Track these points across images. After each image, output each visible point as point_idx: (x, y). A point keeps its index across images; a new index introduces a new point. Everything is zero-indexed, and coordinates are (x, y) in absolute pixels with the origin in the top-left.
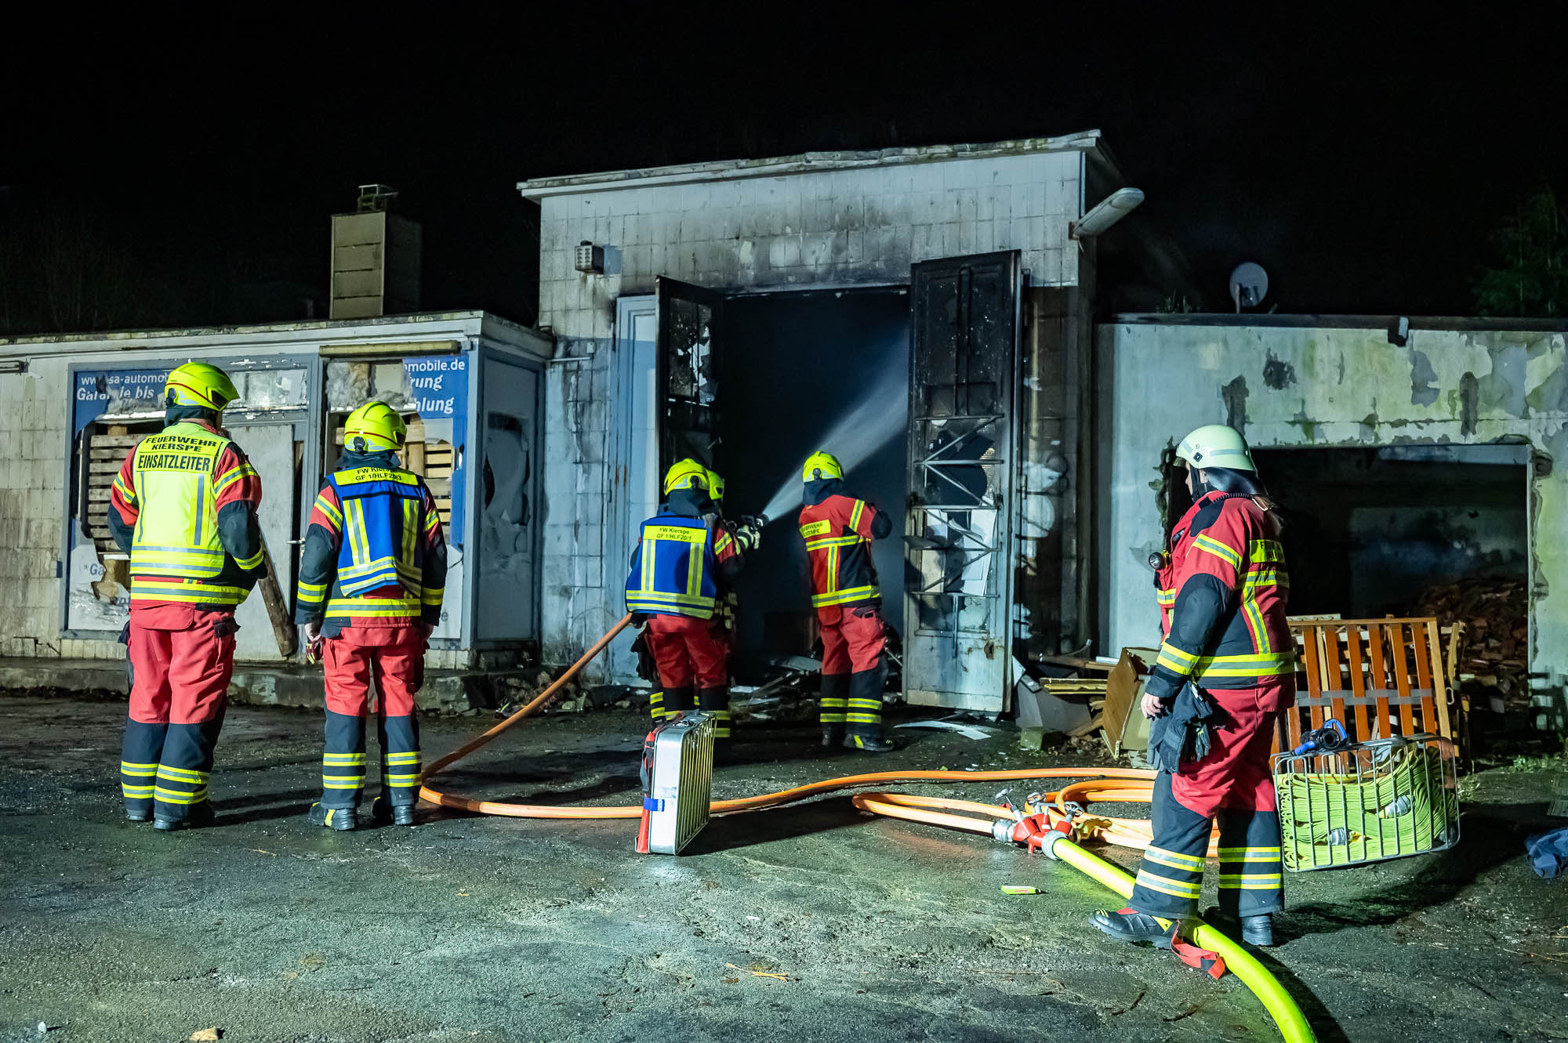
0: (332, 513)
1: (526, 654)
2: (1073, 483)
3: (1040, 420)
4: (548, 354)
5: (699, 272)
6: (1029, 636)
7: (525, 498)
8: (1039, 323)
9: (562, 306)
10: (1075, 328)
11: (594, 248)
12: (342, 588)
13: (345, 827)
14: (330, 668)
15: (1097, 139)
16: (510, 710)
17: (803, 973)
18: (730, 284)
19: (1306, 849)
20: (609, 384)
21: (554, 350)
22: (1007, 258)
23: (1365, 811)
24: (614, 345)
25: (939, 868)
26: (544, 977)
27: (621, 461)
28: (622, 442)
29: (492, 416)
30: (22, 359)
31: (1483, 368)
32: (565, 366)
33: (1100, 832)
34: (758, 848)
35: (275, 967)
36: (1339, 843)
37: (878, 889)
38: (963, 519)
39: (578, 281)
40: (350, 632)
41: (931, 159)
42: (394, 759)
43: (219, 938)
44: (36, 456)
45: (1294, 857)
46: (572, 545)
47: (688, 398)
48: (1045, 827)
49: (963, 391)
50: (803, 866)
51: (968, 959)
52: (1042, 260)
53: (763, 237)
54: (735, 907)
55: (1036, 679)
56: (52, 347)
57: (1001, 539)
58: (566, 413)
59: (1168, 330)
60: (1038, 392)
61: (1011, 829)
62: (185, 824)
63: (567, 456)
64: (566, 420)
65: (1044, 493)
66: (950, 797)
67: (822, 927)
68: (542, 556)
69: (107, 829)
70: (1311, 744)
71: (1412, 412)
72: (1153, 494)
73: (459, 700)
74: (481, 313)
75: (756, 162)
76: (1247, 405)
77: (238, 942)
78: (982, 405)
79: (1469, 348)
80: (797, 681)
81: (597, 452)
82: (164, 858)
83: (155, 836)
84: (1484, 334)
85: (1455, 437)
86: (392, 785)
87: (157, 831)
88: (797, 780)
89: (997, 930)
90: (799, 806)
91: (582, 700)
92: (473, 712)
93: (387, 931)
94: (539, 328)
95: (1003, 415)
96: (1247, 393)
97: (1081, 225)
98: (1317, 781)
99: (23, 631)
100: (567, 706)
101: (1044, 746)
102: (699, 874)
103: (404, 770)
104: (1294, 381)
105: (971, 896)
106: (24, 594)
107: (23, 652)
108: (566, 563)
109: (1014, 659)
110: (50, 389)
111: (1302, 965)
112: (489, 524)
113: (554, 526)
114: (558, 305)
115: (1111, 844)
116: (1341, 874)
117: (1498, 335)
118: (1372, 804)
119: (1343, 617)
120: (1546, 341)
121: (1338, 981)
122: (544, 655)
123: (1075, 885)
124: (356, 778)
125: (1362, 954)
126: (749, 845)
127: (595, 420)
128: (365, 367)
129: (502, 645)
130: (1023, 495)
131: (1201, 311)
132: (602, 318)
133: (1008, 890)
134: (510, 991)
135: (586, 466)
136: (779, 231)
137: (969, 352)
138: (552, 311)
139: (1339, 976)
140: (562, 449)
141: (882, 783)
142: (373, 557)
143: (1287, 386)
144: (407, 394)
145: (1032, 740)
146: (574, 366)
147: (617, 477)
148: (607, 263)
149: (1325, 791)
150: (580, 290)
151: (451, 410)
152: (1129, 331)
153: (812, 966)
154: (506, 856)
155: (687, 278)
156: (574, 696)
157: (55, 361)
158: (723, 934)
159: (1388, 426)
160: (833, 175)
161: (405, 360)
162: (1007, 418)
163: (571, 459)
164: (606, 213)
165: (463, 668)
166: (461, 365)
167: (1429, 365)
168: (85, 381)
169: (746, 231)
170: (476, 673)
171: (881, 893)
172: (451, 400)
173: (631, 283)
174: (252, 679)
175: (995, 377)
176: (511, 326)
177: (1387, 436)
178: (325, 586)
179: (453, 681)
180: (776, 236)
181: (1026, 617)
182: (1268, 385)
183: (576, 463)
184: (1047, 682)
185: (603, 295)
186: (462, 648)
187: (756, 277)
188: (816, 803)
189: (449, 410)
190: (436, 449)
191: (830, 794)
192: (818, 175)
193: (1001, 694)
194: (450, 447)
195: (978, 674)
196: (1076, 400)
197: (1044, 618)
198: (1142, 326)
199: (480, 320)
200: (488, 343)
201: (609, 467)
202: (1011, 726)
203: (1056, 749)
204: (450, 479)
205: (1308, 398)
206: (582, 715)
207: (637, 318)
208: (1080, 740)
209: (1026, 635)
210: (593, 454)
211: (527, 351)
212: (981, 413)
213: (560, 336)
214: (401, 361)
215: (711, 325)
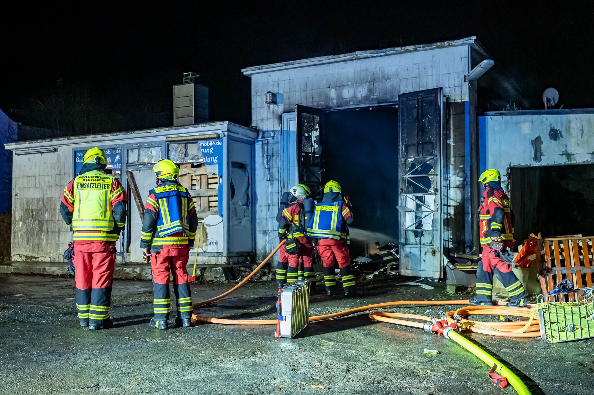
0: (155, 204)
1: (248, 258)
2: (469, 183)
3: (454, 157)
4: (256, 137)
5: (314, 102)
6: (452, 246)
7: (248, 195)
8: (453, 117)
9: (261, 118)
10: (468, 119)
11: (273, 94)
12: (160, 234)
13: (163, 328)
14: (154, 265)
15: (475, 40)
16: (241, 280)
17: (333, 386)
18: (327, 106)
19: (555, 334)
20: (280, 148)
21: (258, 136)
22: (437, 91)
23: (581, 317)
24: (281, 133)
25: (399, 343)
26: (226, 387)
27: (285, 179)
28: (286, 172)
29: (232, 163)
30: (55, 147)
32: (262, 142)
33: (470, 327)
34: (326, 335)
35: (122, 383)
36: (570, 331)
37: (372, 351)
38: (421, 199)
39: (267, 108)
40: (163, 251)
41: (406, 52)
42: (181, 301)
43: (103, 372)
44: (61, 184)
45: (551, 337)
46: (267, 215)
47: (310, 153)
48: (445, 325)
49: (420, 146)
50: (343, 342)
51: (402, 380)
52: (453, 91)
53: (339, 86)
54: (311, 359)
55: (453, 264)
56: (66, 142)
57: (437, 207)
58: (263, 161)
59: (508, 118)
60: (453, 145)
61: (431, 326)
62: (101, 327)
63: (264, 178)
64: (263, 164)
65: (457, 187)
66: (412, 313)
67: (344, 367)
68: (255, 218)
69: (71, 329)
70: (557, 290)
73: (221, 277)
74: (227, 122)
75: (336, 56)
76: (542, 148)
77: (110, 373)
78: (428, 151)
80: (357, 267)
81: (276, 176)
82: (90, 341)
83: (89, 332)
86: (181, 311)
87: (90, 330)
88: (349, 307)
89: (417, 368)
90: (348, 318)
91: (270, 276)
92: (227, 281)
93: (169, 369)
94: (252, 127)
95: (437, 156)
96: (542, 143)
97: (469, 76)
98: (560, 305)
99: (58, 252)
100: (265, 278)
101: (456, 292)
102: (299, 346)
103: (185, 305)
104: (562, 137)
105: (410, 354)
106: (58, 238)
107: (59, 261)
108: (265, 220)
109: (444, 256)
110: (66, 158)
111: (544, 382)
112: (233, 206)
113: (260, 206)
114: (259, 118)
115: (474, 332)
116: (571, 344)
118: (584, 314)
119: (583, 236)
121: (557, 389)
122: (257, 258)
123: (456, 349)
124: (166, 309)
125: (571, 377)
126: (323, 334)
127: (275, 163)
128: (183, 145)
129: (240, 255)
130: (448, 188)
131: (522, 110)
132: (276, 122)
133: (426, 351)
134: (211, 393)
135: (272, 182)
136: (346, 84)
137: (422, 130)
138: (257, 120)
139: (559, 387)
140: (262, 176)
141: (384, 307)
142: (172, 221)
143: (559, 139)
144: (200, 155)
145: (451, 289)
146: (266, 142)
147: (284, 186)
148: (278, 100)
149: (563, 309)
150: (268, 111)
151: (217, 161)
152: (491, 118)
153: (337, 383)
154: (224, 339)
155: (309, 105)
156: (267, 274)
157: (67, 147)
158: (304, 370)
160: (367, 60)
161: (199, 142)
162: (438, 157)
163: (266, 179)
164: (277, 80)
165: (224, 264)
166: (220, 143)
168: (78, 155)
169: (333, 85)
170: (228, 266)
171: (372, 353)
172: (217, 157)
173: (287, 107)
174: (142, 270)
175: (433, 140)
176: (240, 127)
178: (152, 233)
179: (219, 269)
180: (344, 86)
181: (451, 239)
182: (551, 139)
183: (268, 181)
184: (458, 265)
185: (277, 113)
186: (224, 256)
187: (337, 103)
188: (355, 316)
189: (216, 161)
190: (211, 177)
191: (362, 313)
192: (361, 60)
193: (439, 271)
194: (217, 176)
195: (430, 262)
196: (469, 148)
197: (458, 238)
198: (497, 117)
199: (227, 125)
200: (231, 134)
201: (281, 182)
202: (444, 283)
203: (462, 293)
204: (217, 189)
205: (568, 144)
206: (270, 282)
207: (290, 122)
208: (472, 289)
209: (451, 246)
210: (274, 177)
211: (247, 136)
212: (428, 155)
213: (260, 130)
214: (197, 142)
215: (319, 123)
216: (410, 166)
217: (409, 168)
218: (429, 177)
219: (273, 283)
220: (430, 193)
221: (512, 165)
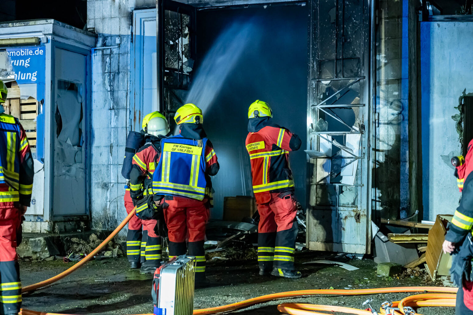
1: (82, 223)
2: (406, 118)
3: (386, 80)
4: (93, 45)
6: (381, 208)
7: (80, 131)
8: (385, 22)
9: (101, 16)
10: (407, 25)
18: (200, 1)
20: (129, 62)
21: (96, 42)
24: (132, 39)
27: (137, 108)
28: (137, 97)
29: (60, 82)
32: (103, 52)
38: (341, 140)
42: (5, 287)
46: (109, 159)
47: (176, 70)
49: (340, 63)
55: (386, 234)
57: (364, 151)
58: (104, 80)
59: (462, 25)
60: (385, 64)
63: (105, 105)
64: (104, 84)
65: (389, 123)
66: (336, 305)
68: (91, 165)
72: (454, 123)
73: (43, 251)
74: (52, 21)
78: (352, 72)
80: (244, 237)
81: (123, 103)
86: (4, 302)
88: (244, 296)
90: (246, 311)
91: (116, 250)
92: (51, 258)
94: (87, 29)
95: (364, 77)
100: (108, 254)
101: (391, 274)
103: (11, 293)
108: (106, 168)
109: (373, 223)
112: (59, 146)
113: (98, 147)
114: (98, 15)
122: (93, 224)
127: (121, 83)
129: (68, 218)
130: (376, 125)
132: (124, 23)
135: (116, 111)
137: (343, 40)
138: (94, 19)
140: (102, 102)
141: (295, 297)
144: (9, 70)
145: (383, 271)
146: (109, 52)
147: (135, 118)
150: (111, 7)
151: (36, 79)
152: (439, 25)
156: (111, 248)
161: (8, 49)
162: (367, 79)
163: (107, 107)
165: (45, 232)
166: (41, 52)
170: (53, 235)
172: (36, 73)
173: (141, 2)
175: (359, 55)
176: (70, 28)
179: (39, 240)
181: (379, 198)
183: (110, 109)
184: (392, 236)
185: (125, 9)
186: (44, 221)
188: (255, 309)
189: (34, 79)
190: (27, 102)
191: (265, 304)
193: (365, 243)
194: (35, 101)
195: (352, 231)
196: (407, 67)
197: (390, 198)
198: (448, 23)
199: (52, 25)
200: (57, 39)
201: (130, 111)
202: (371, 262)
203: (398, 276)
204: (36, 120)
206: (116, 259)
207: (145, 23)
208: (413, 270)
209: (379, 208)
210: (120, 104)
211: (80, 43)
212: (351, 77)
213: (100, 34)
214: (5, 50)
215: (189, 26)
216: (324, 91)
217: (324, 94)
218: (353, 108)
219: (121, 260)
220: (353, 131)
221: (467, 93)
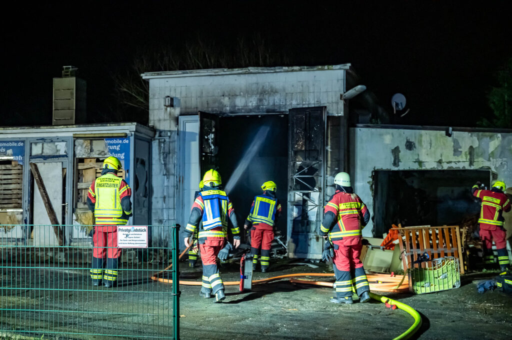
3: (331, 161)
4: (153, 136)
5: (209, 108)
7: (146, 188)
8: (330, 128)
9: (158, 118)
10: (343, 130)
11: (171, 98)
15: (350, 66)
18: (220, 112)
19: (419, 289)
20: (176, 147)
21: (155, 134)
22: (322, 109)
23: (434, 278)
24: (178, 133)
27: (181, 174)
28: (181, 168)
29: (138, 159)
31: (476, 144)
32: (159, 140)
38: (308, 195)
39: (164, 110)
41: (293, 71)
46: (163, 205)
47: (209, 153)
49: (307, 153)
52: (331, 106)
53: (233, 96)
57: (321, 202)
58: (160, 157)
59: (374, 130)
60: (331, 152)
63: (160, 172)
64: (160, 160)
68: (152, 209)
71: (453, 159)
72: (369, 186)
74: (135, 123)
75: (230, 70)
76: (400, 156)
78: (314, 157)
79: (471, 138)
81: (172, 171)
84: (476, 134)
85: (467, 167)
94: (149, 126)
96: (400, 152)
97: (345, 96)
104: (415, 148)
108: (161, 211)
113: (156, 198)
114: (156, 118)
116: (428, 295)
117: (480, 134)
119: (431, 226)
120: (495, 136)
127: (171, 160)
128: (89, 141)
131: (384, 124)
132: (173, 124)
135: (168, 176)
136: (238, 94)
137: (309, 140)
138: (154, 120)
140: (158, 171)
143: (413, 149)
144: (106, 151)
146: (163, 140)
147: (180, 181)
148: (175, 103)
150: (165, 113)
151: (124, 157)
152: (360, 130)
155: (205, 110)
159: (446, 163)
160: (258, 75)
161: (105, 139)
162: (322, 162)
163: (162, 173)
164: (174, 86)
166: (127, 141)
167: (459, 143)
169: (227, 94)
172: (124, 154)
173: (184, 110)
175: (319, 148)
177: (445, 167)
180: (237, 95)
182: (407, 149)
183: (164, 175)
185: (173, 115)
187: (230, 110)
192: (252, 75)
195: (314, 246)
196: (343, 154)
198: (365, 129)
199: (135, 126)
200: (137, 134)
201: (177, 177)
202: (324, 264)
205: (420, 154)
207: (187, 124)
210: (170, 172)
211: (147, 135)
212: (314, 160)
213: (157, 129)
214: (103, 140)
215: (215, 127)
216: (298, 168)
217: (298, 170)
218: (315, 178)
220: (315, 190)
221: (376, 169)
